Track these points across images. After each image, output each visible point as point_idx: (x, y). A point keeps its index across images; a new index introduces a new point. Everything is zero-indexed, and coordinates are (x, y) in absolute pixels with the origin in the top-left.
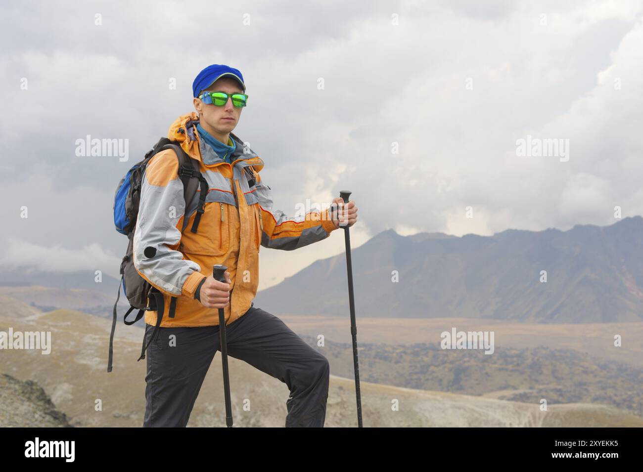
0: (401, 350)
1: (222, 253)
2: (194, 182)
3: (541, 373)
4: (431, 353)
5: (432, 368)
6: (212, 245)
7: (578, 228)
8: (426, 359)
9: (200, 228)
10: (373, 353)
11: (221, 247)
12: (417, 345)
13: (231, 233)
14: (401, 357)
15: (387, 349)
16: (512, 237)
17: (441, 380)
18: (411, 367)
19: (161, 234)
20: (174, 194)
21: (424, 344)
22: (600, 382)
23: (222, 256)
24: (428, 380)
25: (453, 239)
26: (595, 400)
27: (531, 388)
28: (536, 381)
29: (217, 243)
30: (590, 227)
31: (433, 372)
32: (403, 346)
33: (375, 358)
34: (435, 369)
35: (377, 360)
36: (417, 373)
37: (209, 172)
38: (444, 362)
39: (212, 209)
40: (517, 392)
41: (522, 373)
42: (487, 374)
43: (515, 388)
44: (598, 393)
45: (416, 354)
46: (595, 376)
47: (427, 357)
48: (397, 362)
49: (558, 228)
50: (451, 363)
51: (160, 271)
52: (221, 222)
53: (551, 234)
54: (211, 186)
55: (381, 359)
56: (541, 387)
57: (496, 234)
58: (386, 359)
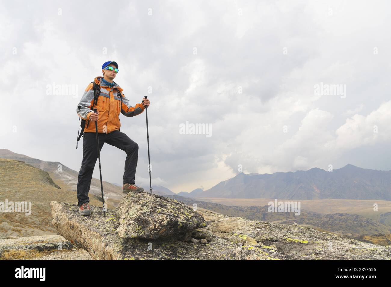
0: (247, 208)
1: (103, 110)
2: (97, 91)
3: (290, 215)
4: (256, 209)
5: (256, 214)
6: (100, 108)
7: (298, 172)
8: (254, 211)
9: (97, 104)
10: (239, 209)
11: (103, 109)
12: (251, 207)
13: (107, 105)
14: (247, 210)
15: (242, 208)
16: (279, 175)
17: (259, 217)
18: (250, 213)
19: (84, 103)
20: (90, 93)
21: (253, 206)
22: (308, 218)
23: (103, 111)
24: (255, 217)
25: (261, 175)
26: (306, 224)
27: (287, 220)
28: (288, 218)
29: (102, 107)
30: (301, 171)
31: (257, 215)
32: (247, 207)
33: (239, 210)
34: (257, 214)
35: (240, 211)
36: (252, 215)
37: (102, 88)
38: (260, 212)
39: (101, 98)
40: (282, 221)
41: (284, 215)
42: (273, 215)
43: (282, 220)
44: (308, 222)
45: (251, 209)
46: (306, 216)
47: (254, 210)
48: (246, 212)
49: (292, 171)
50: (262, 212)
51: (81, 112)
52: (103, 102)
53: (289, 173)
54: (101, 91)
55: (241, 211)
56: (290, 220)
57: (274, 174)
58: (242, 211)
